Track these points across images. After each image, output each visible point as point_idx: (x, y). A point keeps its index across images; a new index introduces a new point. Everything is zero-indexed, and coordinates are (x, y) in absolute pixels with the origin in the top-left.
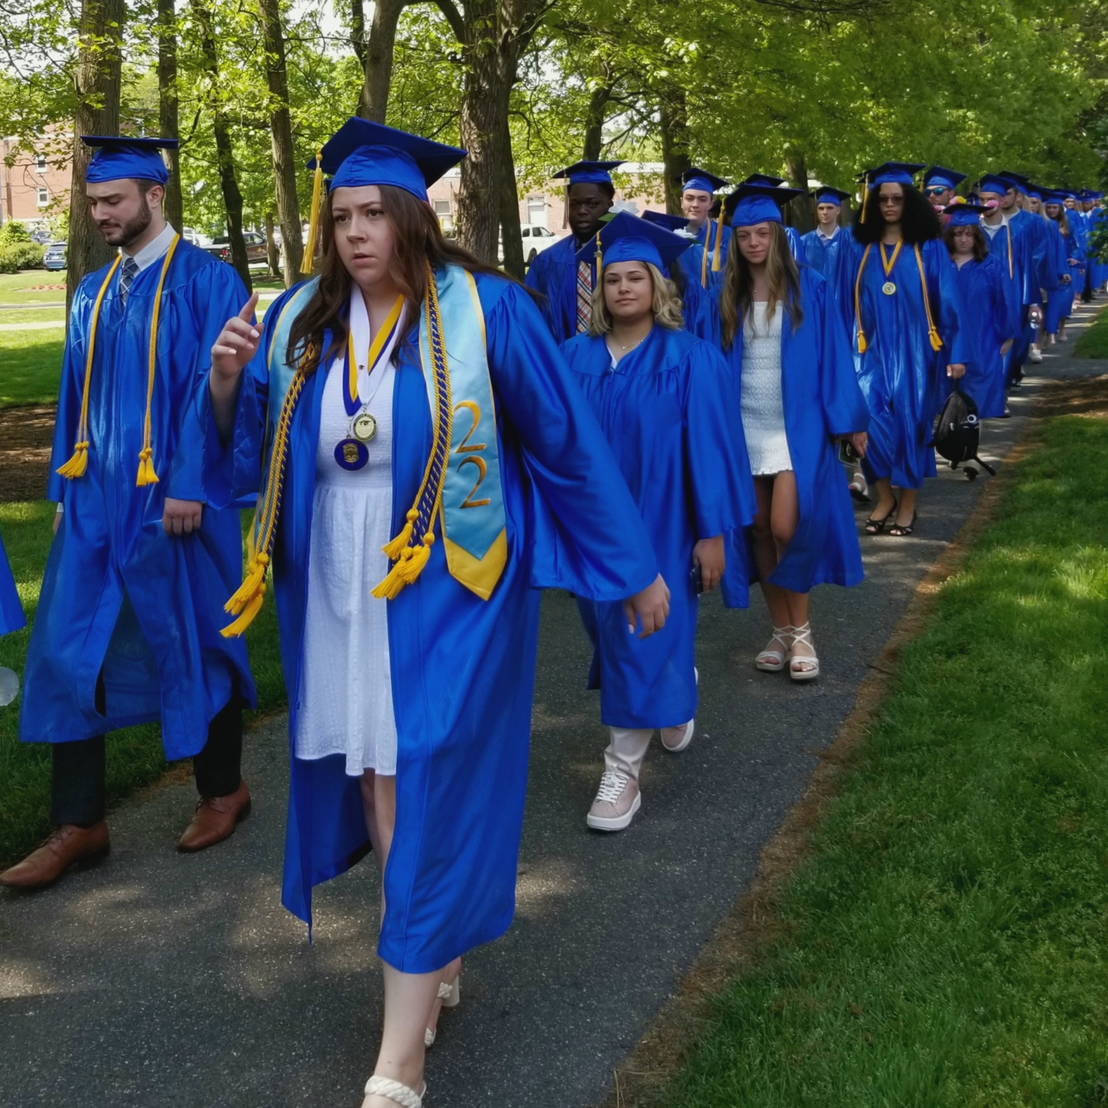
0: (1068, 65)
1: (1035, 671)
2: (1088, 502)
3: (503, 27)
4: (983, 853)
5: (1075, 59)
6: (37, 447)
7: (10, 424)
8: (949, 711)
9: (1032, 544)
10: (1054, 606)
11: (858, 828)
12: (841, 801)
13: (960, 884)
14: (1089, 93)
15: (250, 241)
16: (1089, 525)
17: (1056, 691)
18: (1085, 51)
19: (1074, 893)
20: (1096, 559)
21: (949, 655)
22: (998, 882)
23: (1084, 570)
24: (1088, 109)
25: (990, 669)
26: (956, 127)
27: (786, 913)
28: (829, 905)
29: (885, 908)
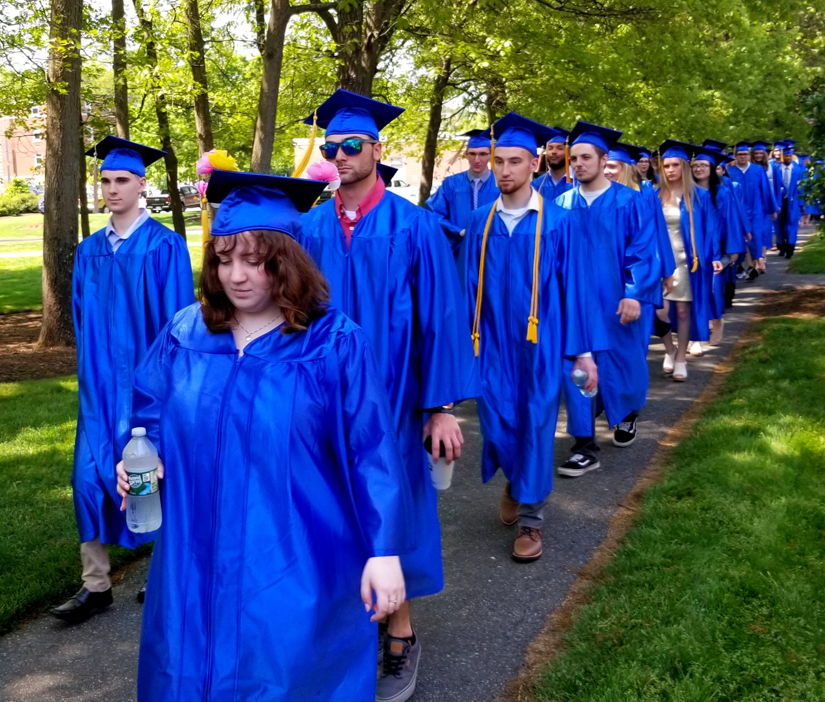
0: (791, 57)
1: (744, 509)
2: (792, 381)
3: (367, 31)
4: (693, 650)
5: (796, 52)
6: (30, 342)
7: (12, 325)
8: (676, 540)
9: (747, 413)
10: (760, 461)
11: (601, 629)
12: (590, 608)
13: (675, 675)
14: (805, 77)
15: (188, 192)
16: (791, 399)
17: (758, 525)
18: (803, 46)
19: (762, 682)
20: (793, 424)
21: (680, 497)
22: (705, 672)
23: (784, 433)
24: (805, 89)
25: (709, 508)
26: (706, 104)
27: (543, 695)
28: (576, 688)
29: (617, 692)
